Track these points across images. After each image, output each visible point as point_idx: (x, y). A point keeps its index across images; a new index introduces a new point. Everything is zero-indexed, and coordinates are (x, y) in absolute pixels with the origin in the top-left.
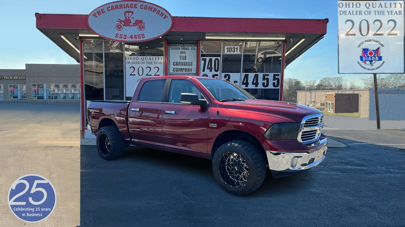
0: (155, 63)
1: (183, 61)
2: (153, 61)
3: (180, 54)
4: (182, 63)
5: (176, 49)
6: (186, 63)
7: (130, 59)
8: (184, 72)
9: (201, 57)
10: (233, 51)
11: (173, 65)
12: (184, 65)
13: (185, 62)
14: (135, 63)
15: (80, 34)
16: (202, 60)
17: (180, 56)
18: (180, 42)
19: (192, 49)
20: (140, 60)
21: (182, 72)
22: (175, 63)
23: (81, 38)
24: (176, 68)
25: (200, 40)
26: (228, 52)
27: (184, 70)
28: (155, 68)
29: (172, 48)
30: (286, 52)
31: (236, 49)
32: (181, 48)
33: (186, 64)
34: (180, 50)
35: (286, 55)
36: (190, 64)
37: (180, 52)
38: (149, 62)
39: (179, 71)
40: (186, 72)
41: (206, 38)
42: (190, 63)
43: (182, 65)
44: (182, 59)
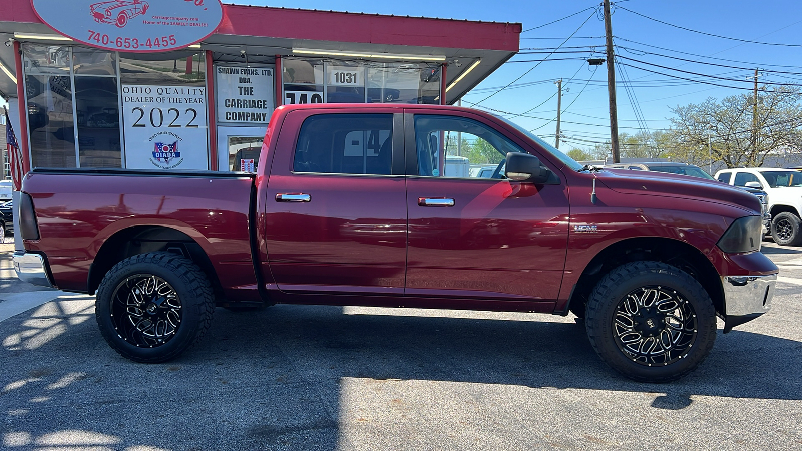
0: (188, 101)
1: (248, 98)
2: (183, 96)
3: (240, 82)
4: (243, 102)
5: (231, 73)
6: (254, 101)
7: (133, 92)
8: (249, 121)
9: (284, 90)
10: (347, 80)
11: (226, 106)
12: (249, 107)
13: (250, 101)
14: (144, 99)
15: (17, 34)
16: (287, 97)
17: (240, 88)
18: (240, 58)
19: (264, 74)
20: (154, 94)
21: (245, 121)
22: (229, 102)
23: (17, 42)
24: (233, 113)
25: (281, 57)
26: (337, 81)
27: (249, 116)
28: (188, 112)
29: (221, 70)
30: (448, 85)
31: (353, 77)
32: (241, 70)
33: (254, 104)
34: (240, 75)
35: (447, 90)
36: (261, 105)
37: (240, 78)
38: (175, 99)
39: (239, 120)
40: (253, 121)
41: (294, 51)
42: (261, 102)
43: (244, 107)
44: (245, 94)
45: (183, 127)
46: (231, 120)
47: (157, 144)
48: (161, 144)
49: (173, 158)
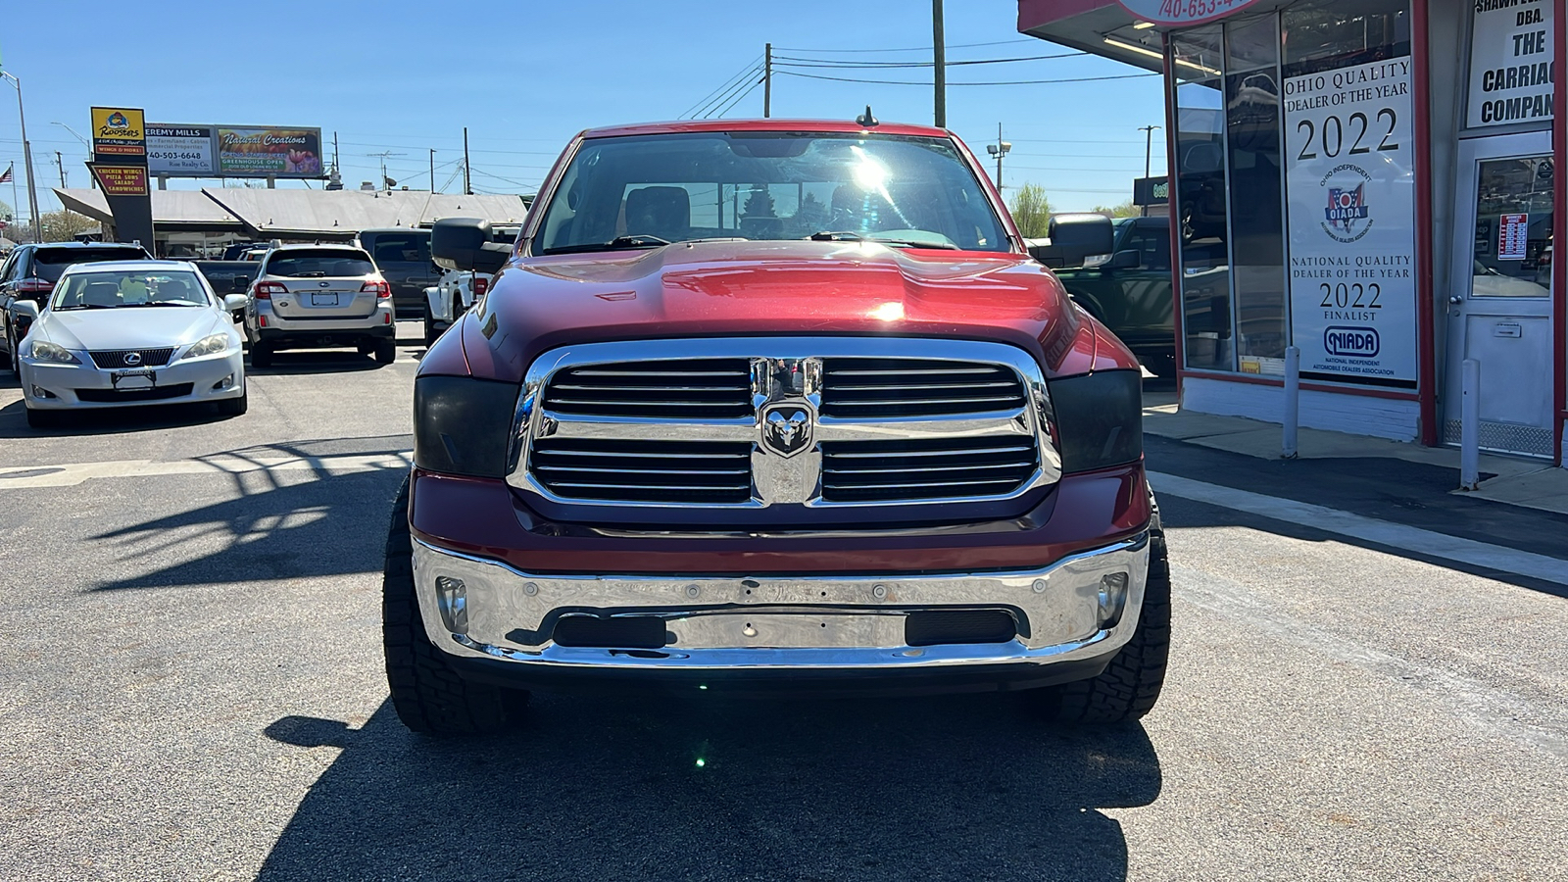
0: (1382, 93)
1: (1532, 59)
2: (1373, 85)
3: (1518, 24)
4: (1521, 72)
6: (1543, 66)
8: (1529, 117)
11: (1485, 89)
12: (1533, 83)
13: (1534, 66)
17: (1517, 38)
20: (1329, 90)
21: (1521, 120)
22: (1492, 77)
24: (1497, 103)
27: (1530, 106)
28: (1379, 114)
33: (1542, 74)
34: (1519, 7)
37: (1519, 14)
38: (1361, 93)
39: (1507, 118)
40: (1538, 118)
43: (1520, 85)
44: (1525, 53)
45: (1373, 149)
46: (1493, 122)
47: (1332, 191)
48: (1339, 190)
49: (1358, 220)
